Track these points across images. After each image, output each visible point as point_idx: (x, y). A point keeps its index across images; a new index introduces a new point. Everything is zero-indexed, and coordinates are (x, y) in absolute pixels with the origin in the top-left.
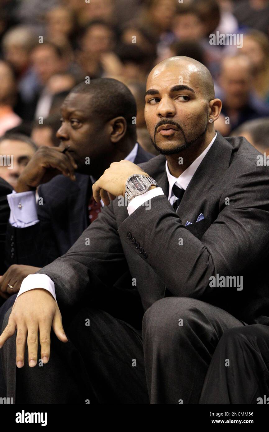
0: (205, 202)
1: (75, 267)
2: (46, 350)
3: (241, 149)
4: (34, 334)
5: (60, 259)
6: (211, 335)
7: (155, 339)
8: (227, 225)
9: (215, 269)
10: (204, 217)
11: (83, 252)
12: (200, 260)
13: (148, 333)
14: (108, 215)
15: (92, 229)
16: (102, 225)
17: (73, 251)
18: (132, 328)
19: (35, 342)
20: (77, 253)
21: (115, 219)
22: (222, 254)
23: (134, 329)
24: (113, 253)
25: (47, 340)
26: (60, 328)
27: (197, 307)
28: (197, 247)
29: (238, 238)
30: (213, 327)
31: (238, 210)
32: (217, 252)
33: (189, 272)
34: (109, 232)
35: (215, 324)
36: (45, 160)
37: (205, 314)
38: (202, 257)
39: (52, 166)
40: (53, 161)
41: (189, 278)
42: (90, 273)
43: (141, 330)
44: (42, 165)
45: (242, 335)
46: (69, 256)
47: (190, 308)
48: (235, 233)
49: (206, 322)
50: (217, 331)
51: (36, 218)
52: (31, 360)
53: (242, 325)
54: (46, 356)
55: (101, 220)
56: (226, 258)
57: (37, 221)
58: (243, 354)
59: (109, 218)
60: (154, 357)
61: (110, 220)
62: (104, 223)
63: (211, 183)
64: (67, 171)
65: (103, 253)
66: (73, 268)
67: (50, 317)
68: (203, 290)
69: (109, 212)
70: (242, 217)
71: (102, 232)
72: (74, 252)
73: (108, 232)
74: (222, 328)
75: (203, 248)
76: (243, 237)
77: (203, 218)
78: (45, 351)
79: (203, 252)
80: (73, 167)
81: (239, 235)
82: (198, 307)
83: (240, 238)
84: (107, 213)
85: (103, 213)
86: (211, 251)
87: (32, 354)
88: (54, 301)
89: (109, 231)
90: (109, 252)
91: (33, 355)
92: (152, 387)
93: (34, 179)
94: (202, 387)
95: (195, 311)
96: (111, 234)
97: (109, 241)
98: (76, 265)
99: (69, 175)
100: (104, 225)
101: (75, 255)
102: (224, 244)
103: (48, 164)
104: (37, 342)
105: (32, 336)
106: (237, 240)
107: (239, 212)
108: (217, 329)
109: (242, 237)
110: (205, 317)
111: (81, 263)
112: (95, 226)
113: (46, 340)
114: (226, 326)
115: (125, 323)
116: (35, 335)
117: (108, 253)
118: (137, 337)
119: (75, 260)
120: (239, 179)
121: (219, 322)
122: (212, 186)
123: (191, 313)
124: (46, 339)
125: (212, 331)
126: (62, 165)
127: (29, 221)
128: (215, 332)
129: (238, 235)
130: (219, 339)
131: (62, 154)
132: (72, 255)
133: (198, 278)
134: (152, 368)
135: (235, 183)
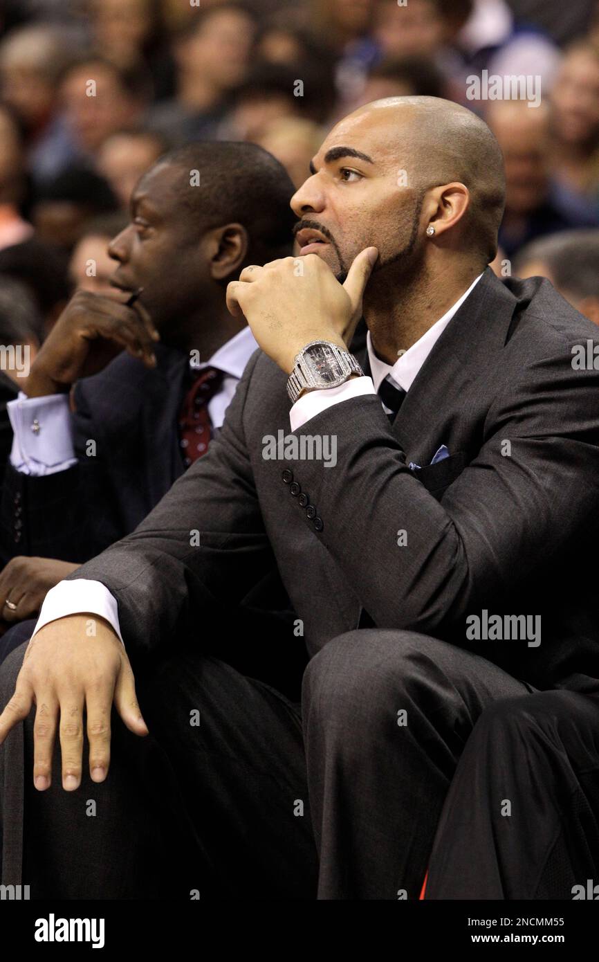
0: (453, 420)
1: (155, 562)
2: (100, 753)
3: (535, 303)
4: (75, 717)
5: (122, 545)
6: (455, 714)
7: (331, 723)
8: (498, 474)
9: (470, 573)
10: (449, 453)
11: (173, 530)
12: (440, 551)
13: (314, 709)
14: (230, 447)
15: (195, 477)
16: (217, 469)
17: (152, 526)
18: (282, 697)
19: (77, 734)
20: (160, 532)
21: (248, 457)
22: (486, 539)
23: (286, 701)
24: (240, 535)
25: (103, 731)
26: (132, 704)
27: (424, 651)
28: (435, 522)
29: (523, 504)
30: (459, 695)
31: (525, 440)
32: (477, 533)
33: (413, 575)
34: (233, 488)
35: (463, 688)
36: (88, 320)
37: (440, 667)
38: (443, 545)
39: (102, 333)
40: (104, 323)
41: (410, 590)
42: (188, 577)
43: (300, 701)
44: (81, 333)
45: (526, 715)
46: (141, 537)
47: (408, 652)
48: (516, 493)
49: (444, 683)
50: (469, 703)
51: (71, 453)
52: (67, 775)
53: (524, 692)
54: (100, 767)
55: (216, 459)
56: (495, 549)
57: (73, 461)
58: (527, 756)
59: (233, 453)
60: (329, 762)
61: (236, 458)
62: (221, 465)
63: (464, 375)
64: (137, 345)
65: (219, 534)
66: (151, 564)
67: (111, 678)
68: (440, 617)
69: (235, 440)
70: (533, 457)
71: (216, 485)
72: (151, 531)
73: (228, 486)
74: (480, 697)
75: (448, 525)
76: (534, 502)
77: (447, 455)
78: (98, 754)
79: (447, 533)
80: (149, 337)
81: (524, 496)
82: (426, 650)
83: (527, 503)
84: (228, 443)
85: (219, 441)
86: (462, 529)
87: (70, 762)
88: (118, 640)
89: (232, 484)
90: (232, 532)
91: (72, 764)
92: (324, 830)
93: (65, 364)
94: (436, 828)
95: (420, 660)
96: (237, 491)
97: (231, 506)
98: (158, 559)
99: (140, 353)
100: (222, 470)
101: (156, 536)
102: (490, 516)
103: (93, 330)
104: (80, 735)
105: (69, 720)
106: (520, 507)
107: (527, 445)
108: (468, 700)
109: (532, 501)
110: (441, 673)
111: (169, 553)
112: (201, 472)
113: (101, 730)
114: (488, 693)
115: (267, 687)
116: (77, 720)
117: (229, 534)
118: (291, 717)
119: (155, 547)
120: (531, 373)
121: (473, 685)
122: (467, 382)
123: (410, 664)
124: (102, 727)
125: (456, 705)
126: (127, 332)
127: (57, 461)
128: (463, 706)
129: (522, 496)
130: (474, 724)
131: (124, 309)
132: (147, 537)
133: (432, 590)
134: (323, 787)
135: (521, 381)
